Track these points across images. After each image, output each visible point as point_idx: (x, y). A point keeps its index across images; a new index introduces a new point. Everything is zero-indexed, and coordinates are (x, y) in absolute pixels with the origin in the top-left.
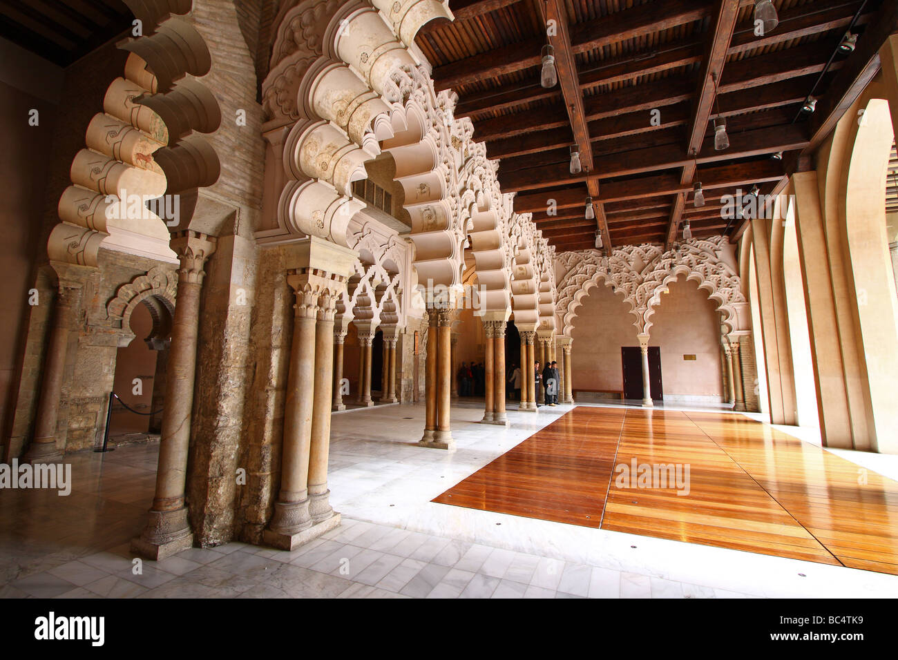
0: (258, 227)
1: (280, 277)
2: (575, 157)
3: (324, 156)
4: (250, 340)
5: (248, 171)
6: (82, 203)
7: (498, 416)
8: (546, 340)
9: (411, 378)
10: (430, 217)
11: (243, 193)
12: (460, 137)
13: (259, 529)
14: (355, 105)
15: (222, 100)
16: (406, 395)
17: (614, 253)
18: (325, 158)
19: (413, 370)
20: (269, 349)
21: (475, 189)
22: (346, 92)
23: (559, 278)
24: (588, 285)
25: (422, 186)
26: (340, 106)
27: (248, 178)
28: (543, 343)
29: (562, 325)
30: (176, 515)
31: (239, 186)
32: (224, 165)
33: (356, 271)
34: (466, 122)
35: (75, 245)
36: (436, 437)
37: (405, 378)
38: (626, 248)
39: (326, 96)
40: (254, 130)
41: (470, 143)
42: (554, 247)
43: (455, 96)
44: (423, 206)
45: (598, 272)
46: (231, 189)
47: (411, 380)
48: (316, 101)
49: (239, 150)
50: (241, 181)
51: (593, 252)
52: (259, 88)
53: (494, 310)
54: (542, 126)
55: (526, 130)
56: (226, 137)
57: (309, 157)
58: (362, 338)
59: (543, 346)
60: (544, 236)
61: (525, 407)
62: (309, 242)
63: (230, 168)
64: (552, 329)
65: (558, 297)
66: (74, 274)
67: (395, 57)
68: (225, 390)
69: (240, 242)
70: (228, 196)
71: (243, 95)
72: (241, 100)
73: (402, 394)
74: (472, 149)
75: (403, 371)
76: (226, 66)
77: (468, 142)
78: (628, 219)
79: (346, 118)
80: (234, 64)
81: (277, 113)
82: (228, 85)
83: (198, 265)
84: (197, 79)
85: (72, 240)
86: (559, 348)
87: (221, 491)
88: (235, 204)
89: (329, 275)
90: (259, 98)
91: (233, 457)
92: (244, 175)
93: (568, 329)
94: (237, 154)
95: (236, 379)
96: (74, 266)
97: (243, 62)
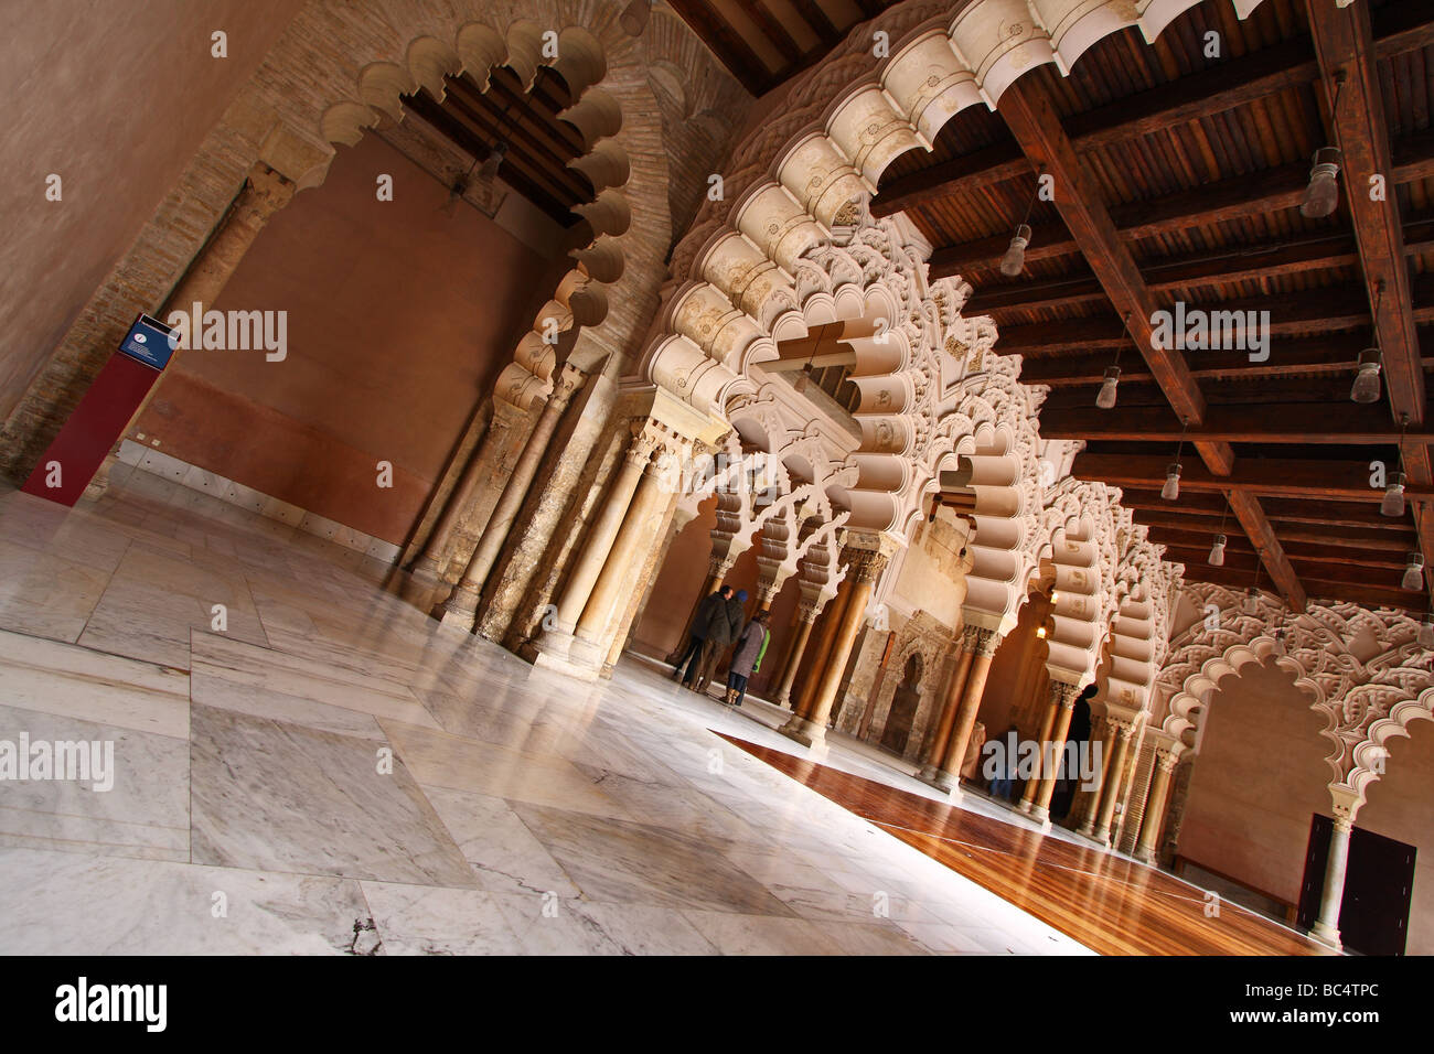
0: (624, 372)
1: (624, 422)
2: (1110, 384)
3: (708, 319)
4: (582, 473)
5: (633, 322)
6: (536, 349)
7: (943, 777)
8: (1123, 726)
9: (864, 698)
10: (885, 436)
11: (621, 341)
12: (968, 342)
13: (522, 639)
14: (754, 274)
15: (628, 257)
16: (847, 721)
17: (1311, 607)
18: (709, 321)
19: (871, 687)
20: (591, 483)
21: (978, 417)
22: (744, 260)
23: (1181, 626)
24: (1239, 656)
25: (883, 394)
26: (738, 274)
27: (632, 328)
28: (1114, 729)
29: (1163, 709)
30: (470, 597)
31: (620, 333)
32: (612, 312)
33: (819, 511)
34: (986, 324)
35: (517, 387)
36: (802, 727)
37: (854, 694)
38: (1339, 605)
39: (723, 262)
40: (653, 287)
41: (988, 354)
42: (1181, 568)
43: (966, 287)
44: (878, 419)
45: (1264, 636)
46: (611, 334)
47: (862, 702)
48: (709, 266)
49: (631, 303)
50: (624, 329)
51: (1263, 597)
52: (671, 251)
53: (985, 611)
54: (1099, 342)
55: (1074, 345)
56: (622, 289)
57: (689, 317)
58: (803, 608)
59: (1113, 735)
60: (1152, 537)
61: (1026, 811)
62: (655, 391)
63: (617, 316)
64: (1138, 708)
65: (1168, 658)
66: (507, 412)
67: (808, 231)
68: (543, 506)
69: (603, 382)
70: (607, 339)
71: (651, 256)
72: (649, 260)
73: (841, 714)
74: (989, 362)
75: (852, 681)
76: (643, 229)
77: (985, 353)
78: (1323, 541)
79: (743, 285)
80: (651, 228)
81: (676, 274)
82: (640, 246)
83: (565, 394)
84: (612, 238)
85: (517, 381)
86: (1147, 751)
87: (508, 592)
88: (610, 348)
89: (670, 431)
90: (668, 260)
91: (528, 569)
92: (628, 324)
93: (1177, 725)
94: (628, 305)
95: (557, 502)
96: (509, 405)
97: (661, 227)
